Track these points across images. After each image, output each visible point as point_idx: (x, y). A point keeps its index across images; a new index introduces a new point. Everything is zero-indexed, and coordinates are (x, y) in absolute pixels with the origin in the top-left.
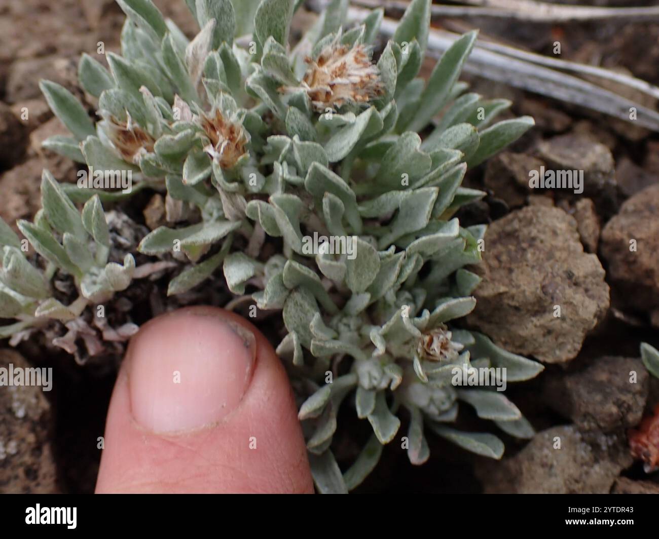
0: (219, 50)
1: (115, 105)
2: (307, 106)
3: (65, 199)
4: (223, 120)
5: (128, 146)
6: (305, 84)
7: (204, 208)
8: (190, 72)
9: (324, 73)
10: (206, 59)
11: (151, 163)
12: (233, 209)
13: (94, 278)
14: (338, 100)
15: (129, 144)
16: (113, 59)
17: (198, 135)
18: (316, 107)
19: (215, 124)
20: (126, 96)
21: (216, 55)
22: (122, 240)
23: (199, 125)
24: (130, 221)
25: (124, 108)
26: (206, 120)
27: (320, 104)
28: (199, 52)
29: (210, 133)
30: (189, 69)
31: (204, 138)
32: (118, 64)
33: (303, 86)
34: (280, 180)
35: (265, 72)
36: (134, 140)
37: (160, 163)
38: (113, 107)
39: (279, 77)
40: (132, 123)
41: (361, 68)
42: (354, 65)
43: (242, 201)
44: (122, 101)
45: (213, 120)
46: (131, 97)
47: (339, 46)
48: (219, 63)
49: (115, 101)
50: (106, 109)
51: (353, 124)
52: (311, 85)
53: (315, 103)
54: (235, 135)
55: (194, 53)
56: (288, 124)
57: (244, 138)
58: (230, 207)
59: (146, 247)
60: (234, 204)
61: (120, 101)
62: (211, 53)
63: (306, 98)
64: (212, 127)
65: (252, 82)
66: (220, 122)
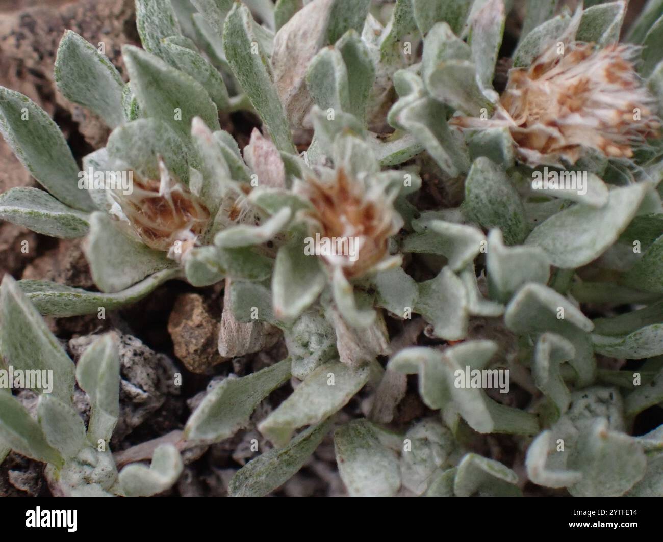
0: (339, 43)
1: (140, 149)
2: (508, 154)
3: (43, 331)
4: (350, 188)
5: (159, 223)
6: (505, 114)
7: (291, 332)
8: (276, 78)
9: (541, 93)
10: (314, 60)
11: (209, 267)
12: (358, 349)
13: (87, 470)
14: (569, 148)
15: (159, 220)
16: (135, 57)
17: (300, 216)
18: (525, 159)
19: (333, 194)
20: (158, 130)
21: (334, 55)
22: (133, 389)
23: (304, 198)
24: (147, 350)
25: (153, 152)
26: (318, 188)
27: (534, 156)
28: (299, 44)
29: (324, 214)
30: (277, 74)
31: (312, 222)
32: (144, 68)
33: (501, 118)
34: (461, 313)
35: (433, 94)
36: (171, 213)
37: (226, 267)
38: (134, 152)
39: (455, 101)
40: (171, 183)
41: (617, 91)
42: (604, 84)
43: (375, 334)
44: (152, 140)
45: (331, 188)
46: (166, 130)
47: (573, 45)
48: (339, 71)
49: (140, 143)
50: (121, 158)
51: (605, 208)
52: (516, 117)
53: (524, 151)
54: (375, 222)
55: (290, 45)
56: (470, 191)
57: (390, 226)
58: (353, 345)
59: (199, 429)
60: (360, 340)
61: (147, 142)
62: (325, 50)
63: (507, 142)
64: (328, 200)
65: (408, 118)
66: (343, 191)
